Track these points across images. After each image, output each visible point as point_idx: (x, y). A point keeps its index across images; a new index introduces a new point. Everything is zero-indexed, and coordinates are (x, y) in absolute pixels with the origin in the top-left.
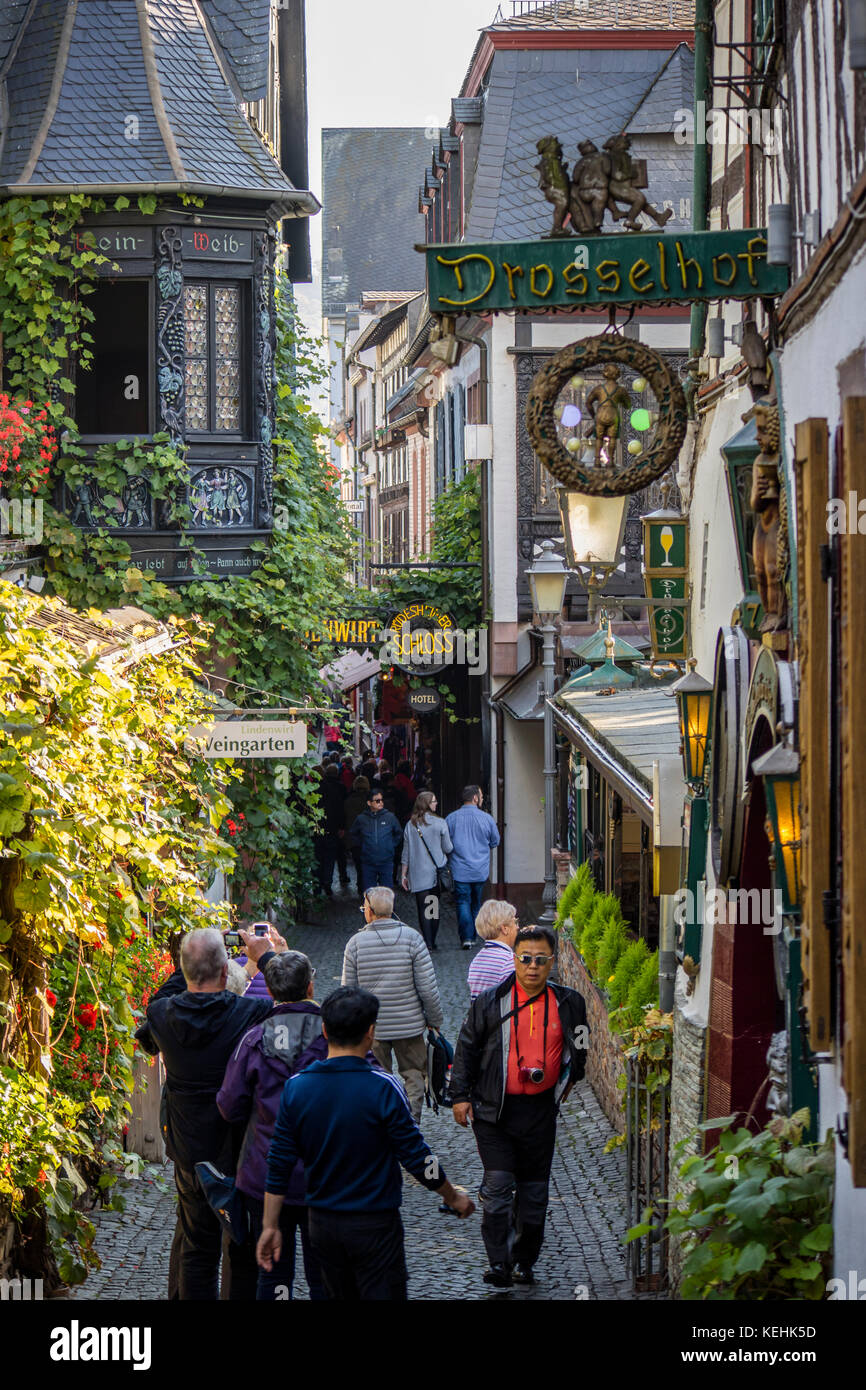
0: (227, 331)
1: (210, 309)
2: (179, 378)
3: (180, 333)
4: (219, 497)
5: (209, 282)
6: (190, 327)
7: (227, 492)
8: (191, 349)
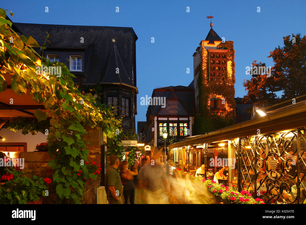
0: (127, 104)
1: (125, 101)
2: (121, 108)
3: (122, 103)
4: (126, 124)
5: (125, 98)
6: (123, 103)
7: (127, 123)
8: (123, 105)
